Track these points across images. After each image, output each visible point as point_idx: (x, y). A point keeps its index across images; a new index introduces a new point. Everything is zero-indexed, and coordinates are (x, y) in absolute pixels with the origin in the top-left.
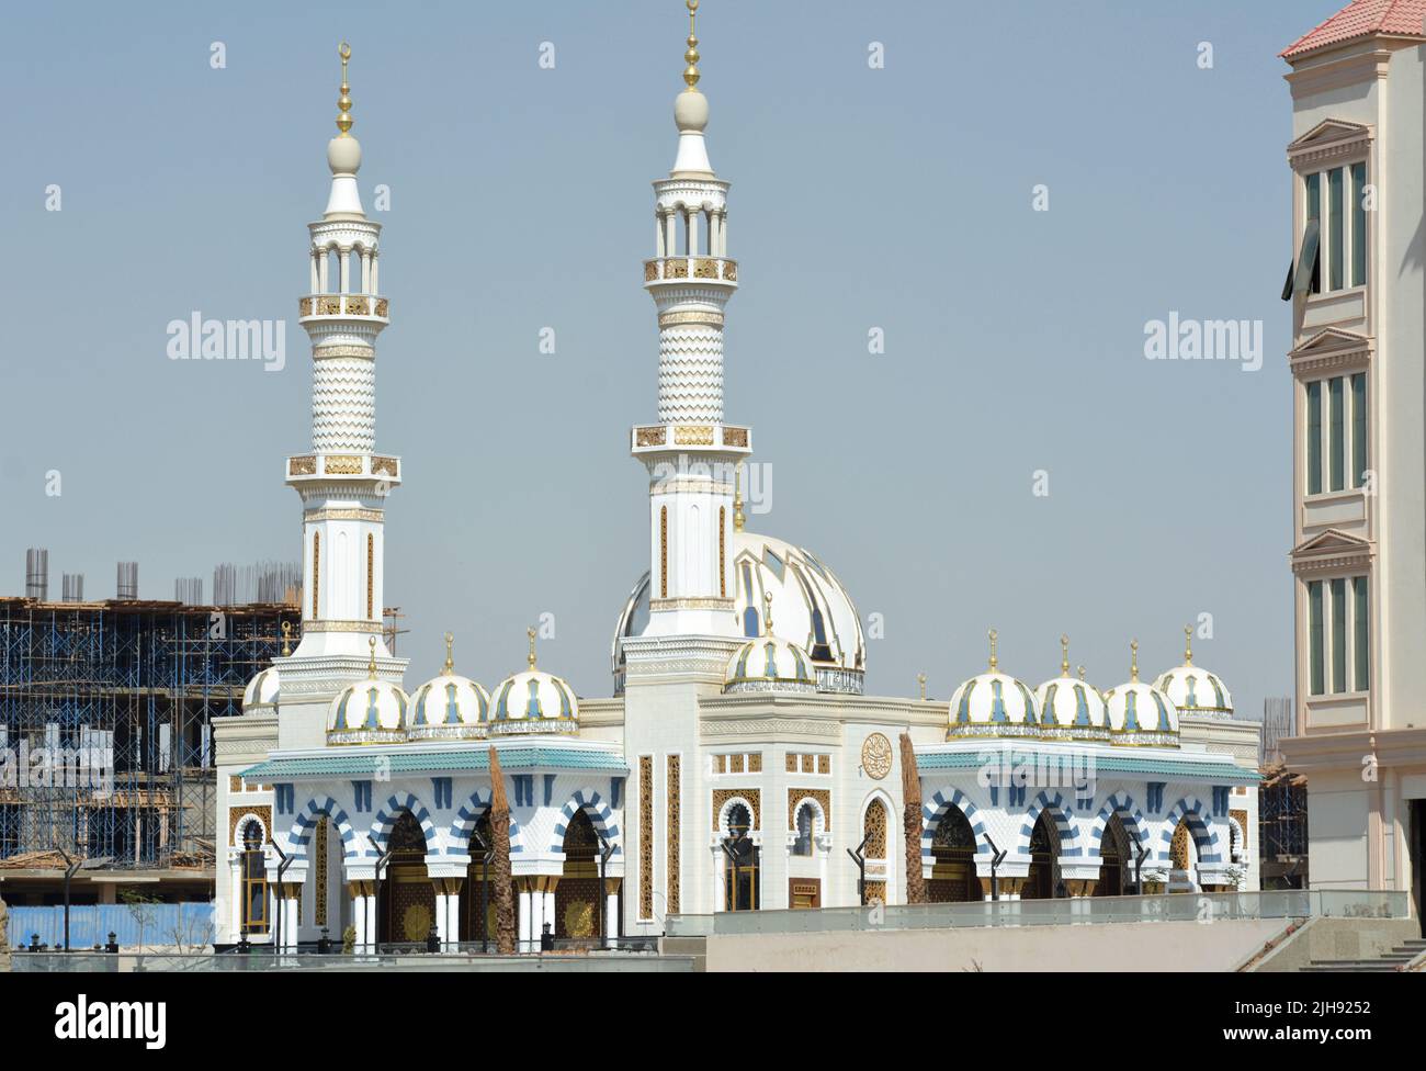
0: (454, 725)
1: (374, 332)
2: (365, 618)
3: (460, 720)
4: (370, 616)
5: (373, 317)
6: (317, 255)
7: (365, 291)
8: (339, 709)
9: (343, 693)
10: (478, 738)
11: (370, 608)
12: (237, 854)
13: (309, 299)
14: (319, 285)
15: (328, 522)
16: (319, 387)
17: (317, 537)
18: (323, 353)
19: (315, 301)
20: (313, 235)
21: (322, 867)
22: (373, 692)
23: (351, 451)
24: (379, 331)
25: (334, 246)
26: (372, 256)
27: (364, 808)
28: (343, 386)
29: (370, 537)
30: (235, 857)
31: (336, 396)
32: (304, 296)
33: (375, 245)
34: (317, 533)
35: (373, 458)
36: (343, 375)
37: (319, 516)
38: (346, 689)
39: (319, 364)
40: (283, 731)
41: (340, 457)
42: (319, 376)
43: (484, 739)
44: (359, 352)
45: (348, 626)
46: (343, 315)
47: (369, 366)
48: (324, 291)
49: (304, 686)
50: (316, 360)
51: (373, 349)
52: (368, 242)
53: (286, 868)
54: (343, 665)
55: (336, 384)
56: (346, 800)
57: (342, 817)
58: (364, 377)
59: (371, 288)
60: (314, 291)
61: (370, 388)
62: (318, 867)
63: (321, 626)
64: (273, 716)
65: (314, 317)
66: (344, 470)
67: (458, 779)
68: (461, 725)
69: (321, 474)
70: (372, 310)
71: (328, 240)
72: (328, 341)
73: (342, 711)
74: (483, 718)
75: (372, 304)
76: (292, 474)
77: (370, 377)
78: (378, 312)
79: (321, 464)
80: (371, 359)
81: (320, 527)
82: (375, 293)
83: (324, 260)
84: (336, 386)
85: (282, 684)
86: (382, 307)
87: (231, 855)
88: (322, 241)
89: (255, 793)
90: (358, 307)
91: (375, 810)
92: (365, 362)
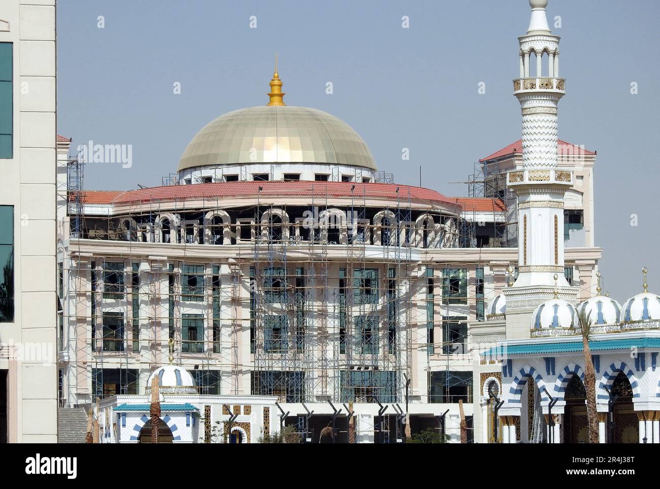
0: (602, 325)
1: (557, 99)
2: (554, 264)
3: (605, 322)
4: (556, 262)
5: (555, 90)
6: (523, 55)
7: (551, 75)
8: (537, 316)
9: (539, 307)
10: (616, 332)
11: (556, 258)
12: (485, 400)
13: (519, 80)
14: (524, 72)
15: (532, 209)
16: (525, 131)
17: (525, 218)
18: (527, 111)
19: (522, 82)
20: (521, 44)
21: (531, 407)
22: (556, 306)
23: (544, 167)
24: (559, 98)
25: (532, 50)
26: (554, 55)
27: (551, 373)
28: (539, 130)
29: (556, 217)
30: (484, 402)
31: (535, 136)
32: (515, 78)
33: (556, 49)
34: (525, 215)
35: (556, 172)
36: (539, 124)
37: (526, 205)
38: (541, 305)
39: (525, 118)
40: (509, 330)
41: (538, 171)
42: (525, 125)
43: (619, 332)
44: (547, 110)
45: (544, 268)
46: (538, 90)
47: (554, 118)
48: (527, 76)
49: (520, 304)
50: (524, 115)
51: (557, 108)
52: (552, 47)
53: (499, 407)
54: (541, 291)
55: (535, 129)
56: (541, 368)
57: (539, 377)
58: (551, 124)
59: (554, 72)
60: (522, 76)
61: (555, 131)
62: (529, 407)
63: (528, 269)
64: (503, 321)
65: (522, 91)
66: (540, 179)
67: (603, 355)
68: (606, 325)
69: (526, 181)
70: (555, 86)
71: (528, 47)
72: (527, 105)
73: (538, 317)
74: (618, 320)
75: (555, 83)
76: (510, 181)
77: (555, 125)
78: (558, 87)
79: (526, 175)
80: (556, 115)
81: (526, 212)
82: (557, 76)
83: (527, 58)
84: (535, 130)
85: (508, 302)
86: (560, 85)
87: (481, 401)
88: (526, 47)
89: (494, 365)
90: (548, 85)
91: (557, 374)
92: (551, 116)
